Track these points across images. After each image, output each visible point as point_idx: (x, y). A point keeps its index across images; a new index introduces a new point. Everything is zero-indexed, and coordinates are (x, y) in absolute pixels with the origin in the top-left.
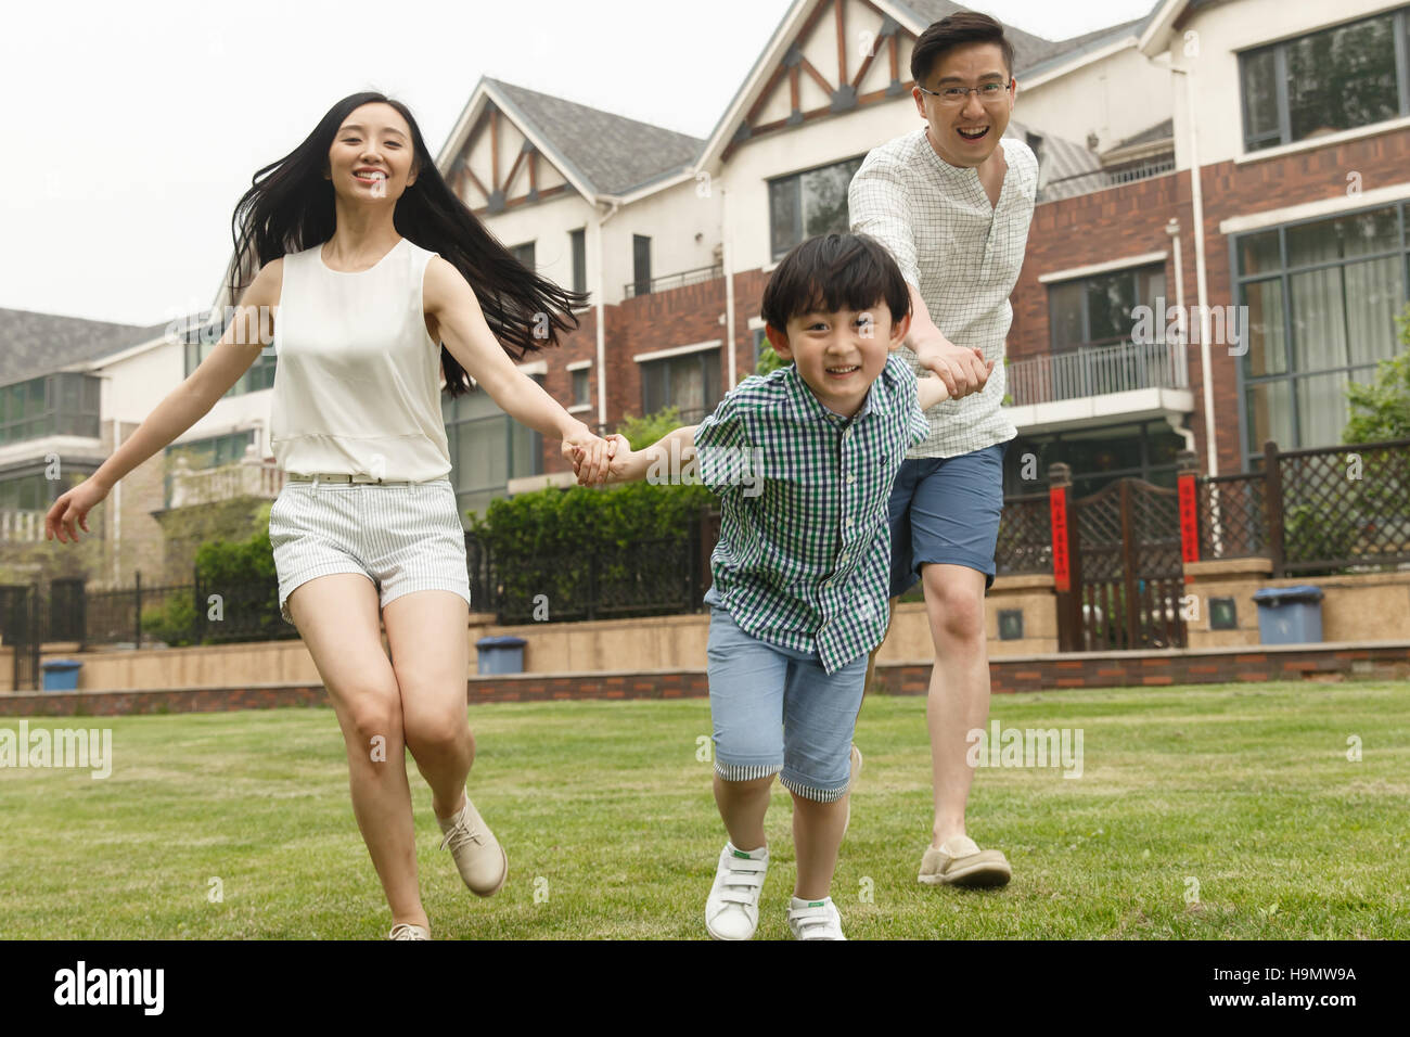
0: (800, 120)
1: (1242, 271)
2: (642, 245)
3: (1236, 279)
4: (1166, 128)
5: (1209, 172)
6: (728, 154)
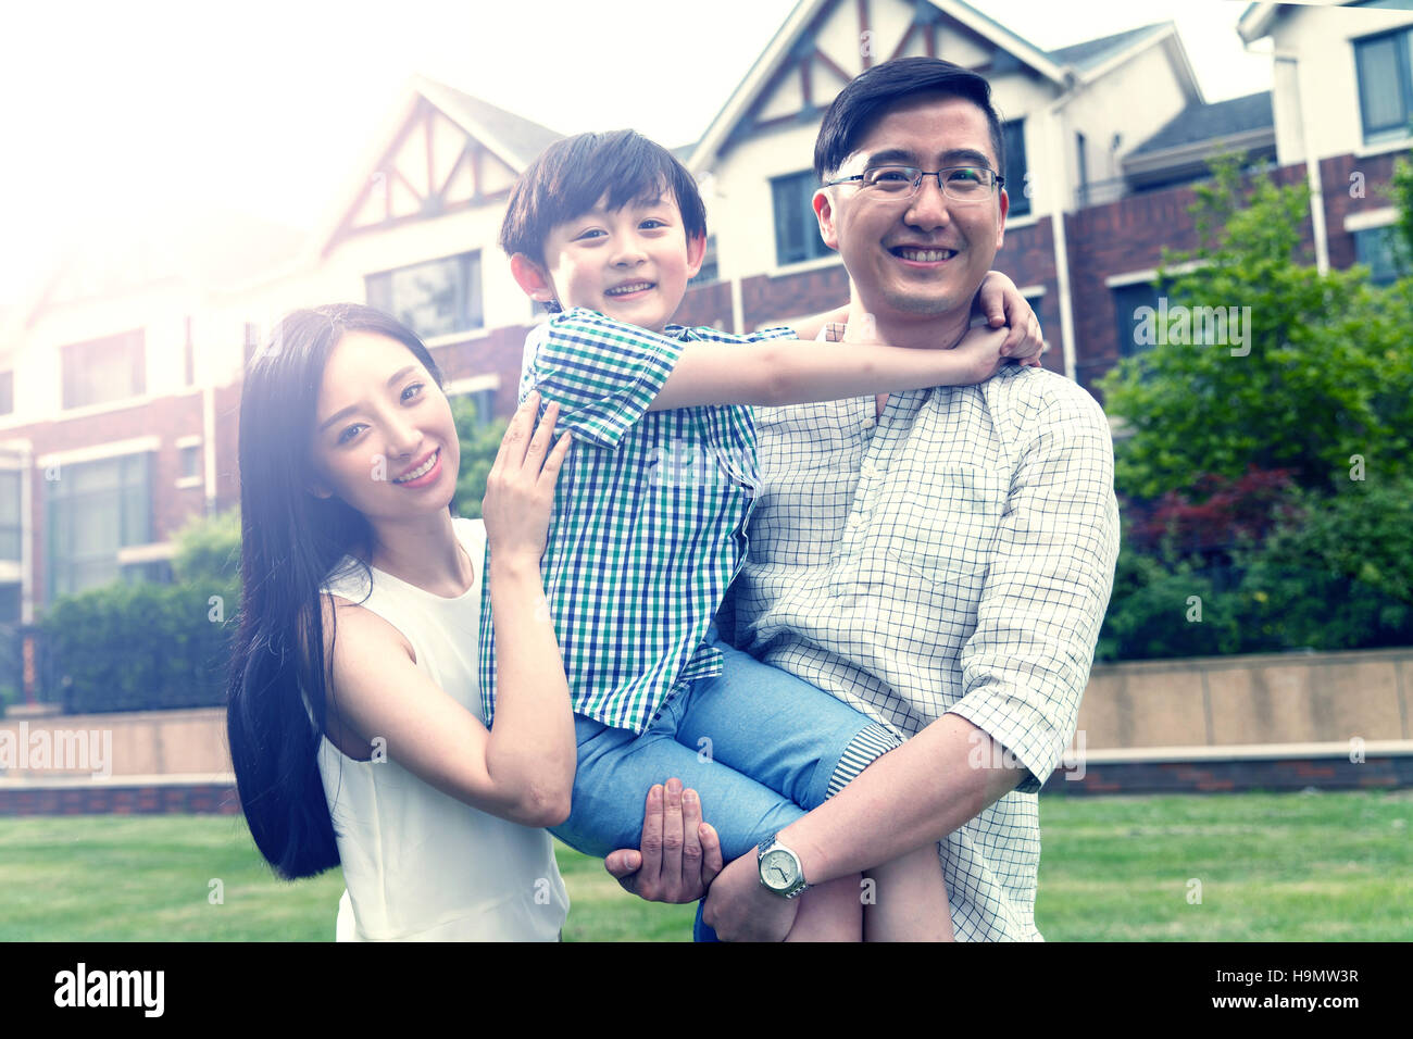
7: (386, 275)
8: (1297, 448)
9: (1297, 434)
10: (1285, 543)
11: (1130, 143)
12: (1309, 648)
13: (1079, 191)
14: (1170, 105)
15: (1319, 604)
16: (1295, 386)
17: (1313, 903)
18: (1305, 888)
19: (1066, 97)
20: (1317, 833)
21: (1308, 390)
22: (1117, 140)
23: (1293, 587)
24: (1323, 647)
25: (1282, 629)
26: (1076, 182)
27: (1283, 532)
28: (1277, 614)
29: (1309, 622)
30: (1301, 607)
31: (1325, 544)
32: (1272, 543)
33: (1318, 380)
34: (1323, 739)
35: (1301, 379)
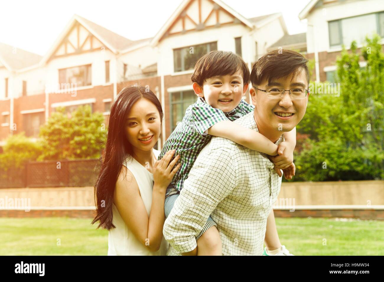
0: (67, 55)
1: (172, 100)
2: (25, 84)
3: (171, 103)
4: (156, 65)
5: (166, 77)
6: (48, 62)
7: (65, 69)
8: (310, 129)
9: (309, 125)
10: (306, 154)
11: (269, 44)
12: (311, 181)
13: (256, 57)
14: (280, 35)
15: (313, 170)
16: (310, 113)
17: (310, 245)
18: (308, 241)
19: (252, 32)
20: (311, 228)
21: (313, 114)
22: (266, 43)
23: (307, 165)
24: (314, 181)
25: (304, 176)
26: (255, 54)
27: (305, 151)
28: (303, 172)
29: (311, 174)
30: (310, 170)
31: (316, 154)
32: (303, 154)
33: (316, 111)
34: (313, 204)
35: (311, 111)
